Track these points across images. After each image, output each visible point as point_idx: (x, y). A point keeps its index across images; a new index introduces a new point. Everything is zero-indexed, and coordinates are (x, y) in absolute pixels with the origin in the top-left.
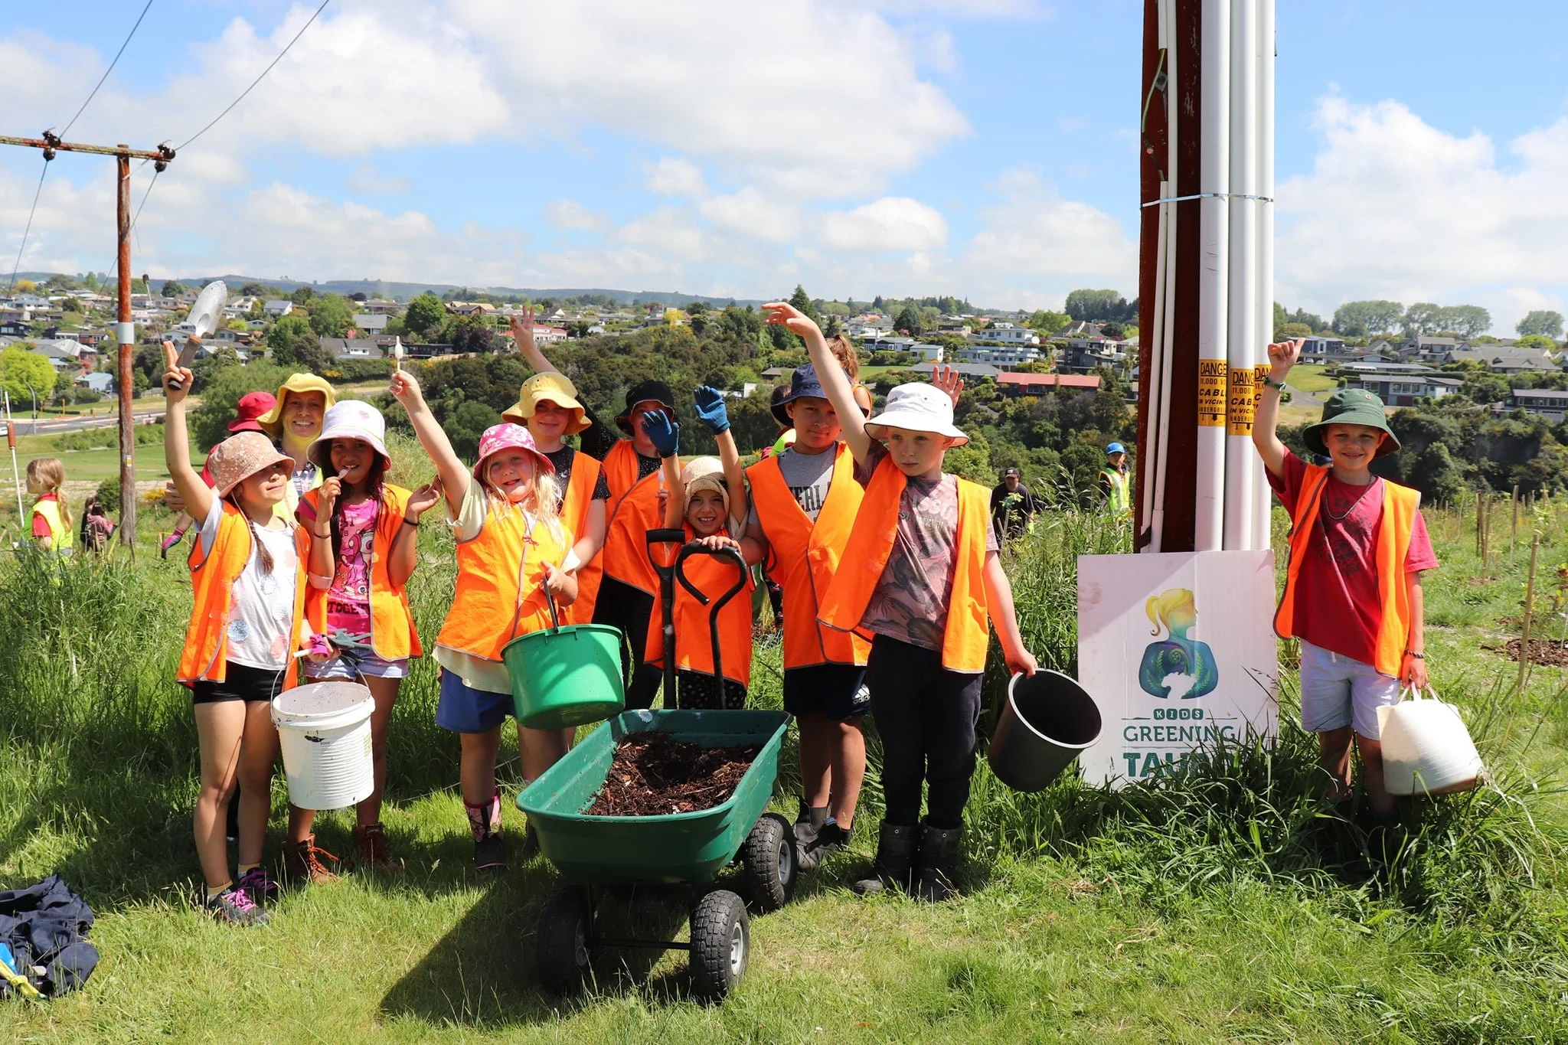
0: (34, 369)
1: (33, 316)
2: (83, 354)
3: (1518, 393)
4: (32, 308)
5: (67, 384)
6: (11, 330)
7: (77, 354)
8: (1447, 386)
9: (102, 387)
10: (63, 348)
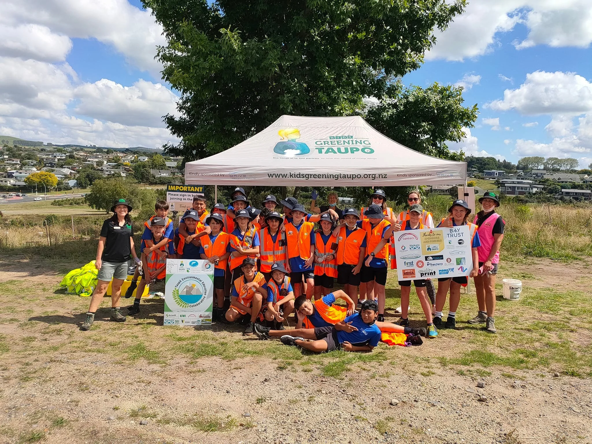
0: (49, 178)
1: (59, 160)
2: (71, 173)
3: (563, 190)
4: (59, 157)
5: (62, 183)
6: (49, 165)
7: (69, 173)
8: (538, 188)
9: (73, 185)
10: (64, 171)
